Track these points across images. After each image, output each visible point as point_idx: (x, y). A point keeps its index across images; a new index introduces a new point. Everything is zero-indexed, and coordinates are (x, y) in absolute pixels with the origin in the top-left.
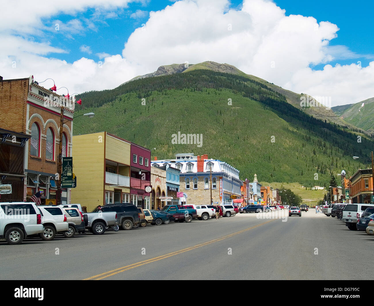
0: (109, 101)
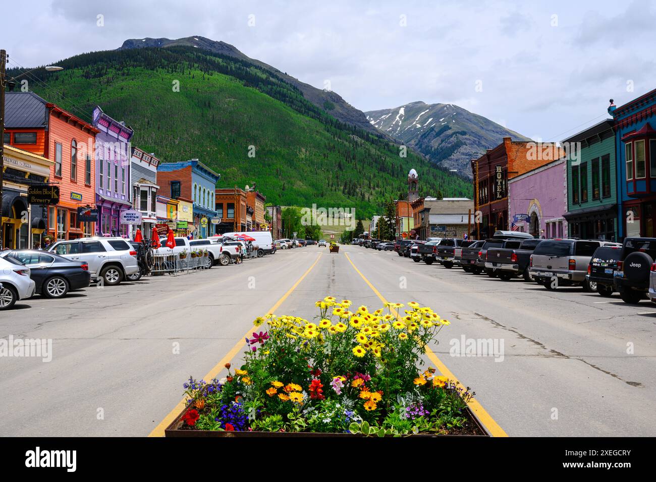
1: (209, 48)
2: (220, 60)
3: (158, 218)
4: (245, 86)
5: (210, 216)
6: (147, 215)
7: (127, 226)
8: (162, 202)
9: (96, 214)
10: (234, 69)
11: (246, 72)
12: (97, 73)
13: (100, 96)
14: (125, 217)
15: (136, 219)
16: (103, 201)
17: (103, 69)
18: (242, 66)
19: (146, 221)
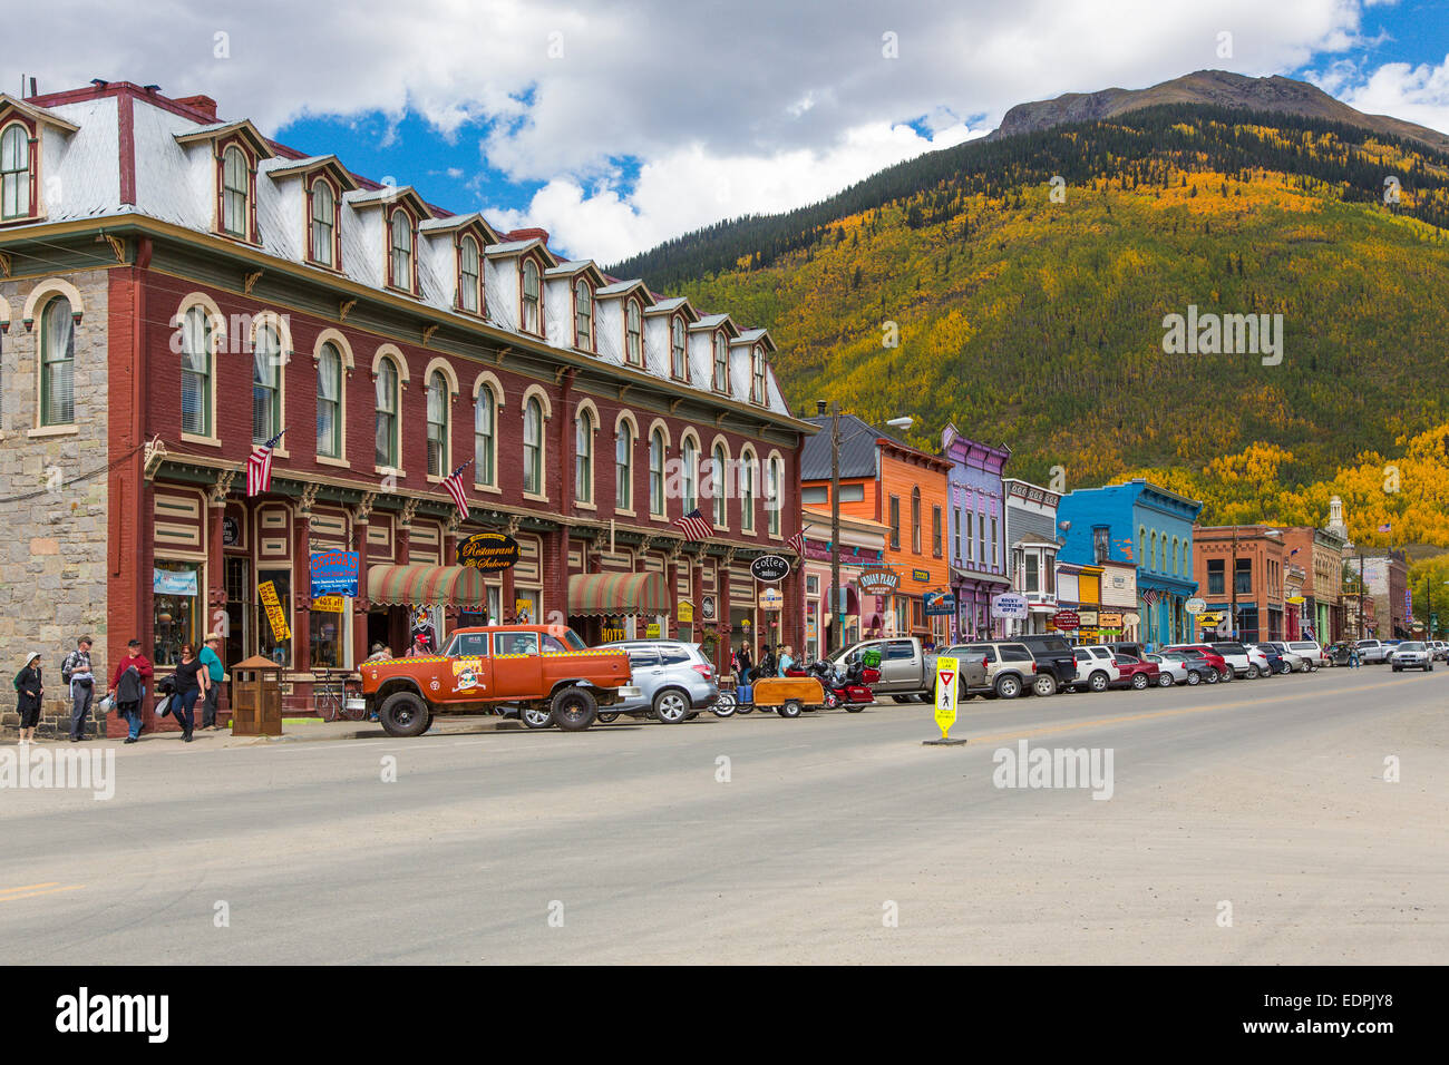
0: (795, 246)
1: (1238, 101)
2: (1271, 132)
3: (1061, 603)
4: (1345, 199)
5: (1181, 592)
6: (1037, 599)
7: (1003, 620)
8: (1069, 573)
9: (952, 602)
10: (1312, 153)
11: (1352, 158)
12: (937, 212)
13: (947, 272)
14: (1000, 605)
15: (1018, 609)
16: (962, 580)
17: (951, 198)
18: (1340, 141)
19: (1037, 609)
